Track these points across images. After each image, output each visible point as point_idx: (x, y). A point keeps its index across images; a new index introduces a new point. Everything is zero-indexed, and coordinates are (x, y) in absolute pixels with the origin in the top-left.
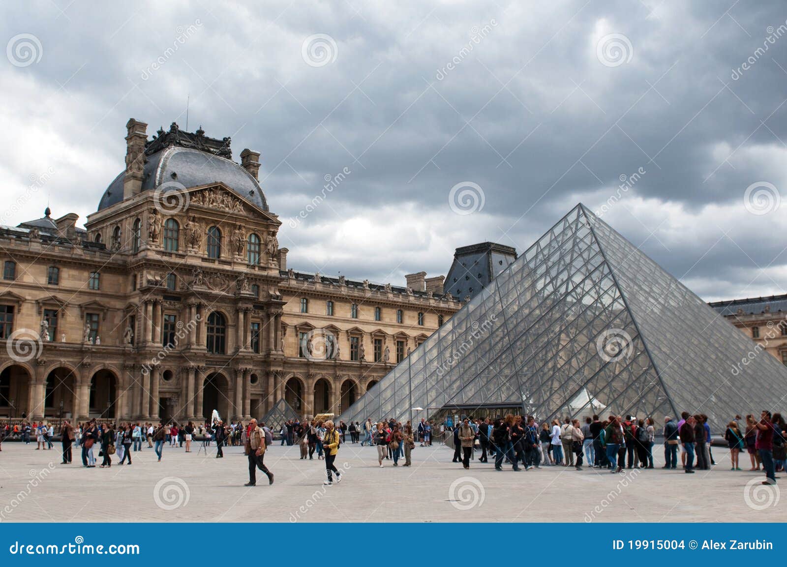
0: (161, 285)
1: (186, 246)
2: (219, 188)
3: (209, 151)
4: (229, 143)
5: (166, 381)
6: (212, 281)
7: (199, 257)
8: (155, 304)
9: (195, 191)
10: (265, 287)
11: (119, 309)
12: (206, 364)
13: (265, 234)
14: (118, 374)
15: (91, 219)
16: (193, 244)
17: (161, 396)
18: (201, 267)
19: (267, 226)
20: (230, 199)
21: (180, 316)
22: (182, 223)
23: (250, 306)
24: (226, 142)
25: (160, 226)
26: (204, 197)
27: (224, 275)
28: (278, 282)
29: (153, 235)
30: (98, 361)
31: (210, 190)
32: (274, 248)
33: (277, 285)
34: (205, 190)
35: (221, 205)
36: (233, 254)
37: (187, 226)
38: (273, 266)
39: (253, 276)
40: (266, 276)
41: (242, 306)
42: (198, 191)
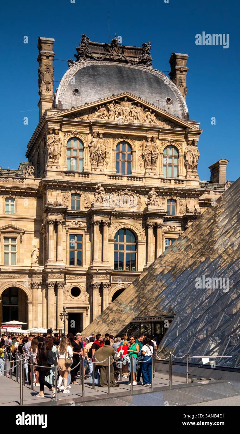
0: (61, 206)
2: (126, 98)
4: (150, 50)
5: (74, 297)
6: (119, 198)
7: (105, 175)
8: (56, 224)
9: (98, 106)
10: (183, 200)
12: (113, 281)
13: (184, 143)
14: (28, 292)
16: (98, 161)
18: (105, 185)
19: (186, 135)
20: (139, 109)
21: (85, 235)
22: (87, 141)
23: (160, 221)
26: (108, 110)
30: (6, 280)
32: (194, 158)
35: (128, 118)
38: (192, 178)
40: (184, 189)
41: (151, 221)
42: (101, 105)
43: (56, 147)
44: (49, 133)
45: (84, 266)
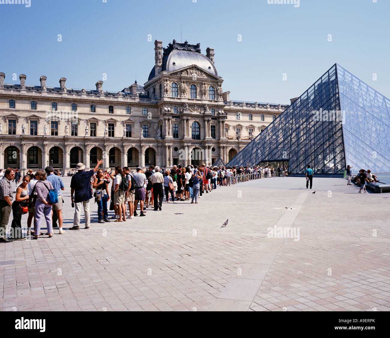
0: (170, 112)
1: (181, 94)
2: (194, 67)
3: (190, 51)
4: (199, 46)
5: (175, 152)
6: (193, 109)
7: (187, 99)
8: (169, 120)
9: (183, 70)
10: (217, 109)
11: (156, 123)
12: (192, 144)
13: (216, 86)
14: (156, 149)
15: (146, 85)
16: (184, 93)
17: (174, 158)
18: (187, 103)
19: (217, 83)
20: (199, 72)
21: (180, 124)
22: (179, 84)
23: (210, 118)
24: (198, 46)
25: (169, 87)
26: (187, 72)
27: (198, 105)
28: (223, 107)
29: (166, 91)
30: (147, 144)
31: (190, 69)
32: (221, 92)
33: (222, 108)
34: (188, 69)
35: (195, 75)
36: (202, 96)
37: (181, 85)
38: (220, 100)
39: (211, 105)
40: (217, 105)
41: (206, 119)
42: (185, 70)
43: (167, 87)
44: (164, 81)
45: (179, 138)
